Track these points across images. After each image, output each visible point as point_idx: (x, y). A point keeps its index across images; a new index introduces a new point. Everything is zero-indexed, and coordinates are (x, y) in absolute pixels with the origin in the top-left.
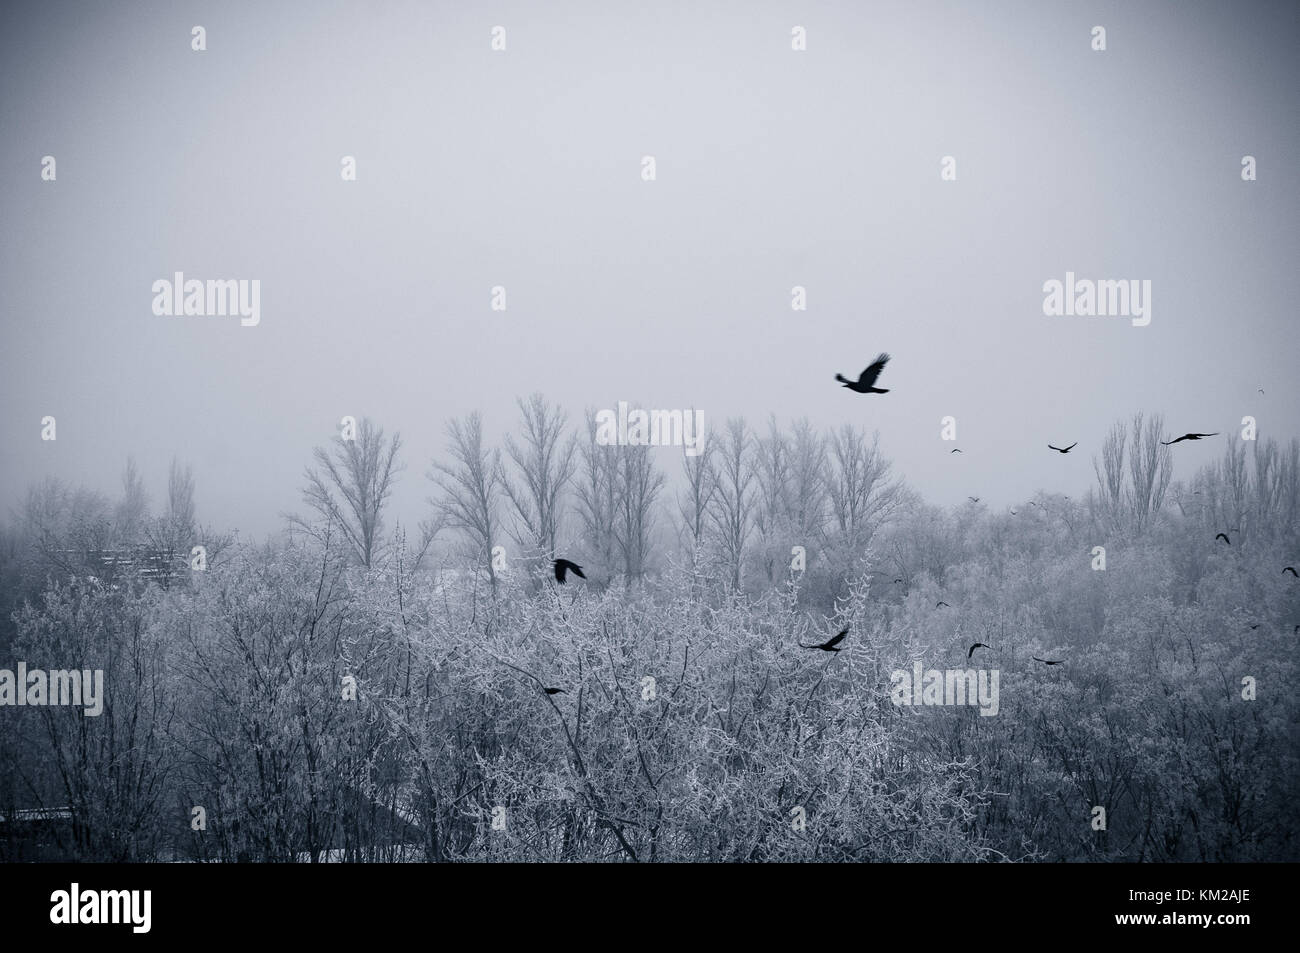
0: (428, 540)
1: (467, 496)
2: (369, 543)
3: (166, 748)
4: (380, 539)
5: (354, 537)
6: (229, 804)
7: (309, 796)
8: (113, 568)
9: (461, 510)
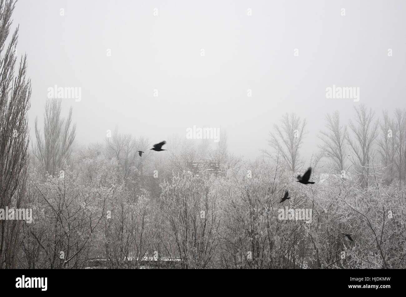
0: (317, 161)
1: (333, 144)
2: (294, 162)
3: (216, 237)
4: (298, 161)
5: (288, 159)
6: (239, 260)
7: (270, 259)
8: (197, 168)
9: (330, 150)
